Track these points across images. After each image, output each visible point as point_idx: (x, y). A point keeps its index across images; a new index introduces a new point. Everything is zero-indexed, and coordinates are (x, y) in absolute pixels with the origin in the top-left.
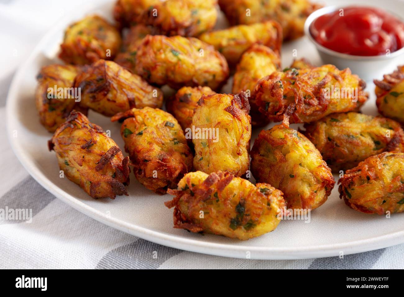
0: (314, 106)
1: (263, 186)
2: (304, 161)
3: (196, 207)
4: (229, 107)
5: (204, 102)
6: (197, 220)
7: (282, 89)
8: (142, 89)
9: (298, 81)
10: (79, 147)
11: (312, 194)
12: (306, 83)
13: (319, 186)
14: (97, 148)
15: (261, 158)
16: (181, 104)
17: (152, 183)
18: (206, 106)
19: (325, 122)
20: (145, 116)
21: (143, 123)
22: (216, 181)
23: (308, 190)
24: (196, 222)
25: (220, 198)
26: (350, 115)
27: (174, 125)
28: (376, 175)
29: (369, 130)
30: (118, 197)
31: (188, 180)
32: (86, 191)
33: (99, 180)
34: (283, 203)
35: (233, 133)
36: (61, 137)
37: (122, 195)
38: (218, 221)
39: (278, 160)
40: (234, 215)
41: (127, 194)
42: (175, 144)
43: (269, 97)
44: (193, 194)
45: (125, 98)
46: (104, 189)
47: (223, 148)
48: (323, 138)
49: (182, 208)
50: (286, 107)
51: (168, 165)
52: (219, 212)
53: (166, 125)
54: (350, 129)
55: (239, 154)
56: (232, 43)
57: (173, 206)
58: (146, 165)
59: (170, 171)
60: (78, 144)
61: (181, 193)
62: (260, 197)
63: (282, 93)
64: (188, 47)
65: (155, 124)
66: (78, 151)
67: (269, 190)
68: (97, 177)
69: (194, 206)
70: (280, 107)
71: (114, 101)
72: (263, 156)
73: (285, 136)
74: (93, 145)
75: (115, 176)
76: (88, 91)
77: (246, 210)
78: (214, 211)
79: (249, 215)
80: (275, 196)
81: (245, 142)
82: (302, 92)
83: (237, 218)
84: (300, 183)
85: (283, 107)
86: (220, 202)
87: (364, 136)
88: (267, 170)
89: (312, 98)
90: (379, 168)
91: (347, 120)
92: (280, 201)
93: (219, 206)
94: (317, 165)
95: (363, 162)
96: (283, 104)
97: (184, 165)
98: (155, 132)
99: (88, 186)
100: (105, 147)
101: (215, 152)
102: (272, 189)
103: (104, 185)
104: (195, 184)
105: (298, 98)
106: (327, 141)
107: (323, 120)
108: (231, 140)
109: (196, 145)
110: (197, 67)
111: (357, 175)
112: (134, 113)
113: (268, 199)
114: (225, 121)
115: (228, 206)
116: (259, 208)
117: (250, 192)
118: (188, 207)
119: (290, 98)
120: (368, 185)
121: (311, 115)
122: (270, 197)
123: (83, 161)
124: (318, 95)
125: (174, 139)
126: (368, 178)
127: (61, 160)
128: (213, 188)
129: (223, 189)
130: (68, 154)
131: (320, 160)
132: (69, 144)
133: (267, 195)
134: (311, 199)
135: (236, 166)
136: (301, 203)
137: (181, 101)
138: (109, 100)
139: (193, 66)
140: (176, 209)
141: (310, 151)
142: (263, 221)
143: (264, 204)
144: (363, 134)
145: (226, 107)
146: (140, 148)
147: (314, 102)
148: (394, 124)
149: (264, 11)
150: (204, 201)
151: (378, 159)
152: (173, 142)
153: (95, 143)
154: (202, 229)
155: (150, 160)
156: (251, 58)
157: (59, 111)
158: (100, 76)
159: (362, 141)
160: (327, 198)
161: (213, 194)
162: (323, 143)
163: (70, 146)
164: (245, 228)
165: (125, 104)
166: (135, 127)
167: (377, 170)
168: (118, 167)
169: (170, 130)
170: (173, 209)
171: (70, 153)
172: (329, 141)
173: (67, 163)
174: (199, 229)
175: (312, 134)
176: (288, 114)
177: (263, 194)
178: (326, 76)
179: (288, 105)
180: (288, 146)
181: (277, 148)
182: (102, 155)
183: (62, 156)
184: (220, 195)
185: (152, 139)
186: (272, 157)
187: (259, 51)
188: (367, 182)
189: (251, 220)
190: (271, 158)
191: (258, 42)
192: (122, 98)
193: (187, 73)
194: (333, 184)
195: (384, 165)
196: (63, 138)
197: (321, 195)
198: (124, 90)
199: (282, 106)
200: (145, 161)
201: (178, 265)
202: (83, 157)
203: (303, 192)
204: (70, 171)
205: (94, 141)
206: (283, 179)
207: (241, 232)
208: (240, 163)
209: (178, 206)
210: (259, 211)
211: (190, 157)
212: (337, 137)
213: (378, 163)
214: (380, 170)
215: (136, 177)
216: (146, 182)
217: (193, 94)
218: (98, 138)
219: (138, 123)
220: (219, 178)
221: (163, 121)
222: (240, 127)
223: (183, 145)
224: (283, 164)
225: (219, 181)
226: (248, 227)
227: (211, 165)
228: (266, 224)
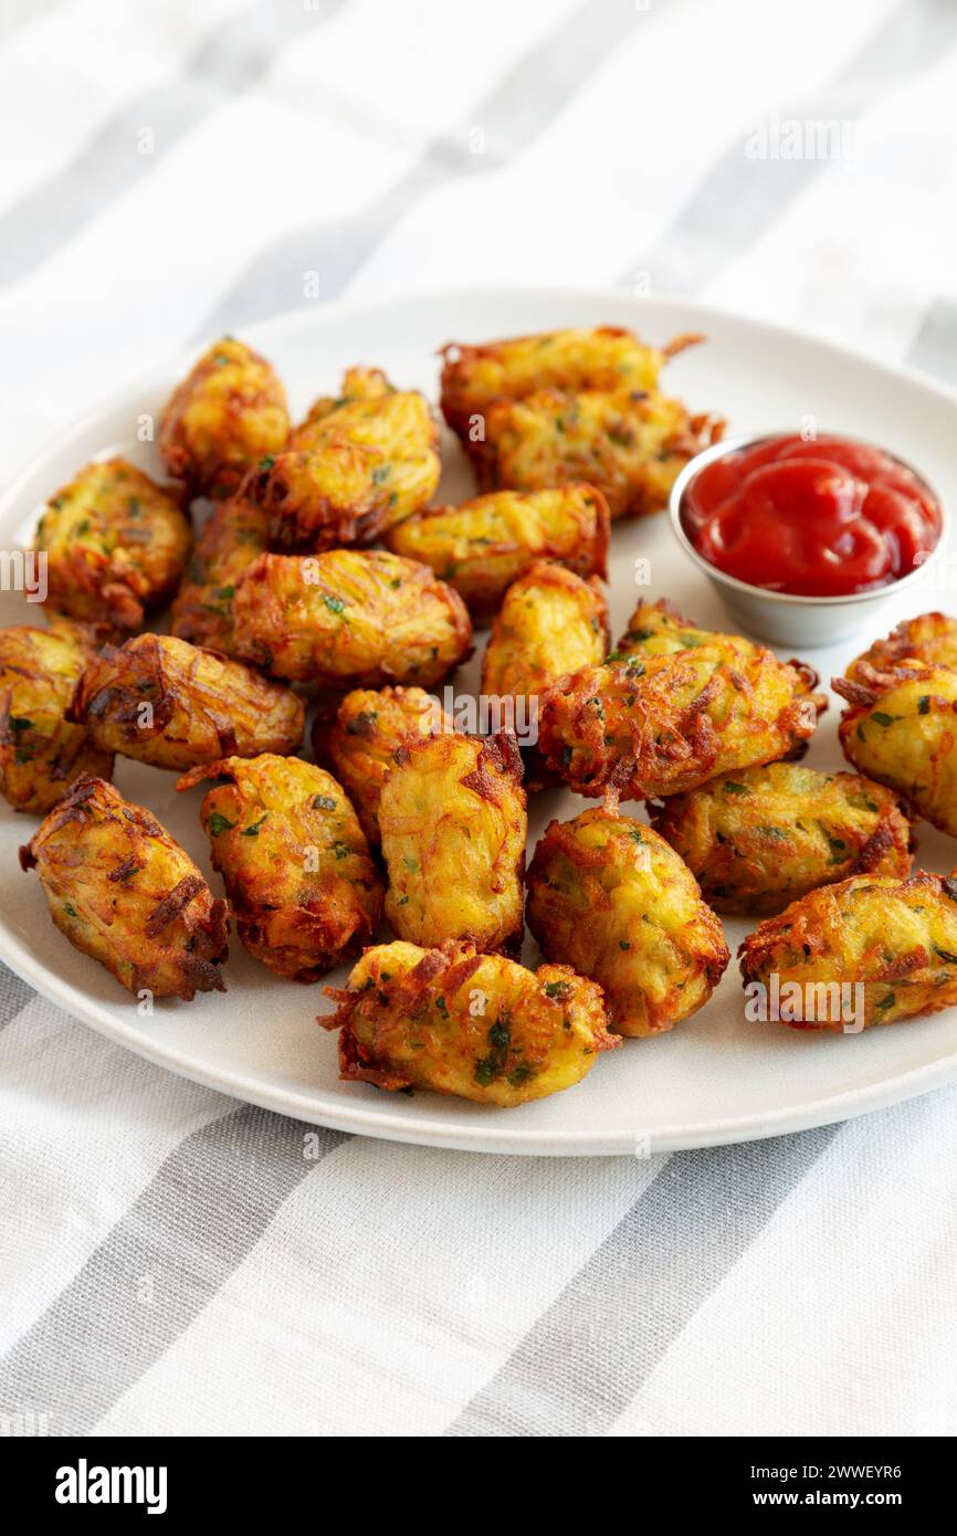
0: (681, 759)
1: (555, 974)
2: (653, 910)
3: (394, 1032)
4: (472, 774)
5: (409, 759)
6: (396, 1060)
7: (602, 722)
8: (251, 703)
9: (641, 697)
10: (102, 875)
11: (672, 992)
12: (662, 701)
13: (689, 972)
14: (146, 878)
15: (551, 894)
16: (352, 740)
17: (284, 959)
18: (416, 769)
19: (711, 793)
20: (263, 780)
21: (259, 803)
22: (442, 971)
23: (660, 982)
24: (394, 1064)
25: (450, 1012)
26: (772, 770)
27: (334, 804)
28: (825, 942)
29: (817, 814)
30: (199, 994)
31: (373, 968)
32: (120, 981)
33: (154, 960)
34: (600, 1021)
35: (481, 839)
36: (56, 844)
37: (211, 990)
38: (446, 1066)
39: (592, 904)
40: (483, 1052)
41: (222, 988)
42: (340, 855)
43: (571, 736)
44: (385, 1001)
45: (210, 732)
46: (167, 979)
47: (457, 880)
48: (704, 835)
49: (359, 1031)
50: (612, 765)
51: (324, 917)
52: (447, 1043)
53: (316, 804)
54: (771, 813)
55: (497, 890)
56: (480, 550)
57: (336, 1025)
58: (269, 918)
59: (330, 933)
60: (99, 868)
61: (355, 998)
62: (545, 1008)
63: (601, 732)
64: (366, 583)
65: (287, 803)
66: (101, 887)
67: (568, 986)
68: (149, 952)
69: (387, 1030)
70: (598, 765)
71: (183, 741)
72: (557, 887)
73: (609, 842)
74: (137, 870)
75: (192, 945)
76: (115, 715)
77: (512, 1038)
78: (436, 1040)
79: (520, 1051)
80: (583, 1003)
81: (511, 858)
82: (651, 729)
83: (492, 1057)
84: (643, 965)
85: (605, 765)
86: (449, 1020)
87: (804, 830)
88: (566, 926)
89: (675, 741)
90: (833, 924)
91: (764, 787)
92: (595, 1015)
93: (448, 1028)
94: (685, 918)
95: (798, 903)
96: (605, 757)
97: (362, 918)
98: (289, 828)
99: (126, 972)
100: (166, 876)
101: (438, 889)
102: (576, 982)
103: (166, 970)
104: (391, 973)
105: (640, 742)
106: (714, 844)
107: (707, 788)
108: (477, 859)
109: (392, 865)
110: (391, 634)
111: (781, 940)
112: (232, 768)
113: (565, 1011)
114: (462, 813)
115: (470, 1029)
116: (545, 1035)
117: (523, 993)
118: (375, 1031)
119: (623, 741)
120: (805, 969)
121: (674, 781)
122: (570, 1007)
123: (113, 913)
124: (691, 732)
125: (337, 843)
126: (807, 949)
127: (55, 901)
128: (435, 988)
129: (458, 989)
130: (75, 889)
131: (693, 902)
132: (75, 866)
133: (564, 1001)
134: (669, 1004)
135: (488, 922)
136: (646, 1013)
137: (352, 732)
138: (169, 739)
139: (382, 634)
140: (343, 1031)
141: (670, 881)
142: (554, 1063)
143: (555, 1026)
144: (802, 822)
145: (464, 773)
146: (253, 872)
147: (680, 750)
148: (879, 794)
149: (565, 446)
150: (413, 1019)
151: (833, 901)
152: (333, 852)
153: (143, 867)
154: (407, 1083)
155: (278, 907)
156: (530, 605)
157: (41, 763)
158: (144, 679)
159: (799, 843)
160: (710, 994)
161: (434, 999)
162: (704, 848)
163: (79, 870)
164: (512, 1082)
165: (210, 745)
166: (239, 809)
167: (827, 929)
168: (201, 925)
169: (326, 817)
170: (336, 1033)
171: (78, 888)
172: (719, 845)
173: (70, 910)
174: (400, 1084)
175: (678, 824)
176: (618, 784)
177: (553, 1000)
178: (712, 680)
179: (618, 761)
180: (617, 867)
181: (589, 871)
182: (160, 899)
183: (56, 891)
184: (450, 1004)
185: (281, 847)
186: (579, 893)
187: (549, 582)
188: (804, 960)
189: (525, 1062)
190: (575, 895)
191: (548, 552)
192: (202, 732)
193: (366, 654)
194: (725, 963)
195: (844, 915)
196: (61, 846)
197: (695, 990)
198: (207, 710)
199: (602, 762)
200: (268, 909)
201: (352, 1169)
202: (114, 903)
203: (651, 987)
204: (80, 930)
205: (139, 862)
206: (603, 953)
207: (501, 1090)
208: (498, 912)
209: (349, 1025)
210: (543, 1042)
211: (377, 890)
212: (737, 833)
213: (830, 911)
214: (834, 930)
215: (244, 944)
216: (270, 957)
217: (382, 714)
218: (151, 852)
219: (245, 799)
220: (447, 961)
221: (307, 795)
222: (500, 824)
223: (359, 858)
224: (603, 915)
225: (447, 968)
226: (518, 1077)
227: (428, 918)
228: (560, 1072)
